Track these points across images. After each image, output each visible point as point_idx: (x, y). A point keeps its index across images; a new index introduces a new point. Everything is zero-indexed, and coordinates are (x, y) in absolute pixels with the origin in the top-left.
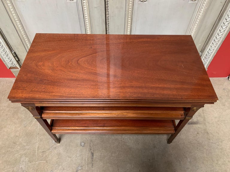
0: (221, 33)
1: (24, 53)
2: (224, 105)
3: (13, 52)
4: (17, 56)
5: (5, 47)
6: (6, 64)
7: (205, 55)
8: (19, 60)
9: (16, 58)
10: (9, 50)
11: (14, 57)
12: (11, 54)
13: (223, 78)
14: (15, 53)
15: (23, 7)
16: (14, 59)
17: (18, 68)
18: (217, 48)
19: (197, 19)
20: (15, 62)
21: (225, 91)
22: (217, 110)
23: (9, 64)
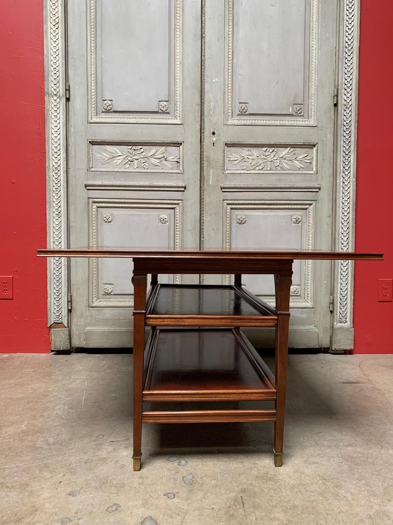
1: (83, 297)
3: (70, 294)
4: (71, 302)
6: (49, 316)
7: (339, 300)
8: (71, 310)
9: (69, 303)
10: (66, 290)
11: (68, 302)
12: (66, 298)
14: (71, 296)
15: (109, 231)
16: (66, 305)
17: (63, 326)
18: (351, 287)
19: (309, 245)
20: (65, 312)
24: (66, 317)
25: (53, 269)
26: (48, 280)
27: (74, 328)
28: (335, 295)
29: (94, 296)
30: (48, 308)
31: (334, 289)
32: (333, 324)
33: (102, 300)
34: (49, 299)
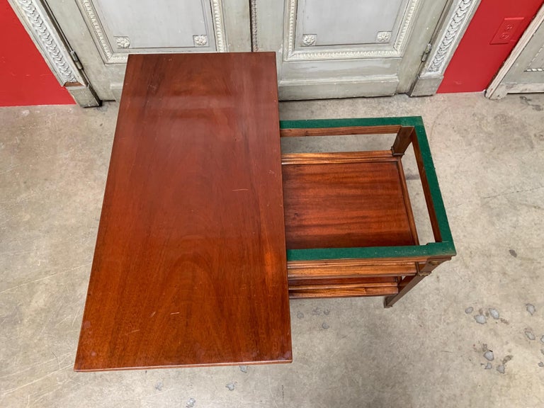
0: (466, 6)
1: (92, 54)
2: (470, 145)
3: (72, 53)
4: (79, 60)
5: (57, 43)
6: (57, 77)
7: (438, 49)
8: (83, 69)
9: (77, 63)
10: (65, 50)
11: (74, 61)
12: (69, 57)
13: (476, 93)
14: (75, 54)
16: (74, 65)
17: (80, 85)
20: (76, 73)
21: (476, 119)
22: (456, 153)
23: (63, 78)
24: (80, 77)
25: (31, 25)
26: (32, 38)
27: (95, 85)
28: (434, 46)
29: (106, 51)
30: (52, 70)
31: (436, 37)
32: (420, 72)
33: (118, 54)
34: (46, 60)
